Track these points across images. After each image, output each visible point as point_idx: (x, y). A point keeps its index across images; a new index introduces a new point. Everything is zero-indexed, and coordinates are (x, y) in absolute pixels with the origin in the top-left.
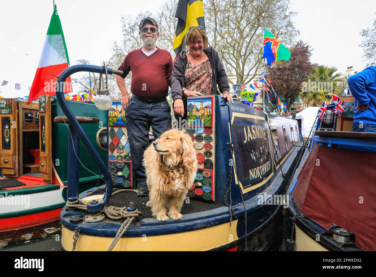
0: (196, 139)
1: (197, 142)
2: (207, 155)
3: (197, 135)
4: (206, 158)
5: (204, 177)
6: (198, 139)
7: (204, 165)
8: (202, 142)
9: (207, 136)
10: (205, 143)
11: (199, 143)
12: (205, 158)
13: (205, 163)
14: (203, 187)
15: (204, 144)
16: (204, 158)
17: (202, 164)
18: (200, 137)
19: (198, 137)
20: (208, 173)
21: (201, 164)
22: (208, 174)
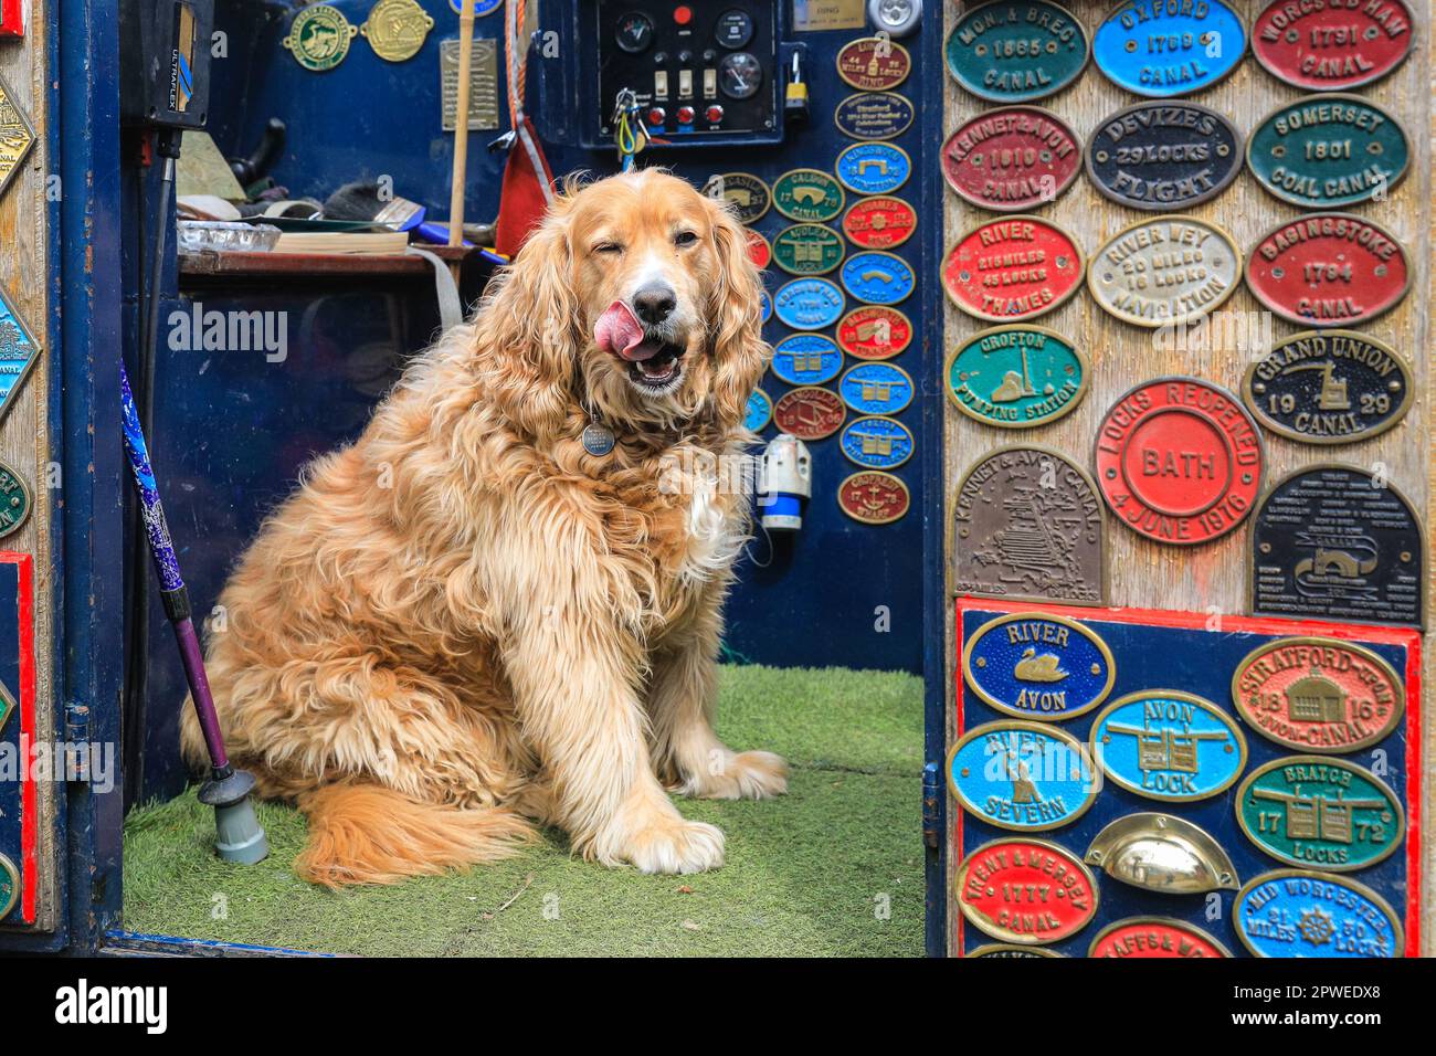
0: (1107, 171)
1: (1116, 222)
2: (1307, 402)
3: (1111, 106)
4: (1282, 462)
5: (1261, 746)
6: (1147, 170)
7: (1262, 559)
8: (1214, 216)
9: (1310, 116)
10: (1270, 219)
11: (1162, 231)
12: (1272, 450)
13: (1263, 533)
14: (1252, 909)
15: (1245, 243)
16: (1260, 463)
17: (1207, 545)
18: (1184, 133)
19: (1145, 134)
20: (1342, 685)
21: (1189, 549)
22: (1334, 697)
